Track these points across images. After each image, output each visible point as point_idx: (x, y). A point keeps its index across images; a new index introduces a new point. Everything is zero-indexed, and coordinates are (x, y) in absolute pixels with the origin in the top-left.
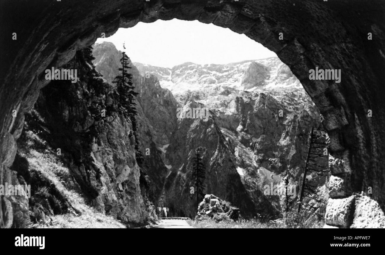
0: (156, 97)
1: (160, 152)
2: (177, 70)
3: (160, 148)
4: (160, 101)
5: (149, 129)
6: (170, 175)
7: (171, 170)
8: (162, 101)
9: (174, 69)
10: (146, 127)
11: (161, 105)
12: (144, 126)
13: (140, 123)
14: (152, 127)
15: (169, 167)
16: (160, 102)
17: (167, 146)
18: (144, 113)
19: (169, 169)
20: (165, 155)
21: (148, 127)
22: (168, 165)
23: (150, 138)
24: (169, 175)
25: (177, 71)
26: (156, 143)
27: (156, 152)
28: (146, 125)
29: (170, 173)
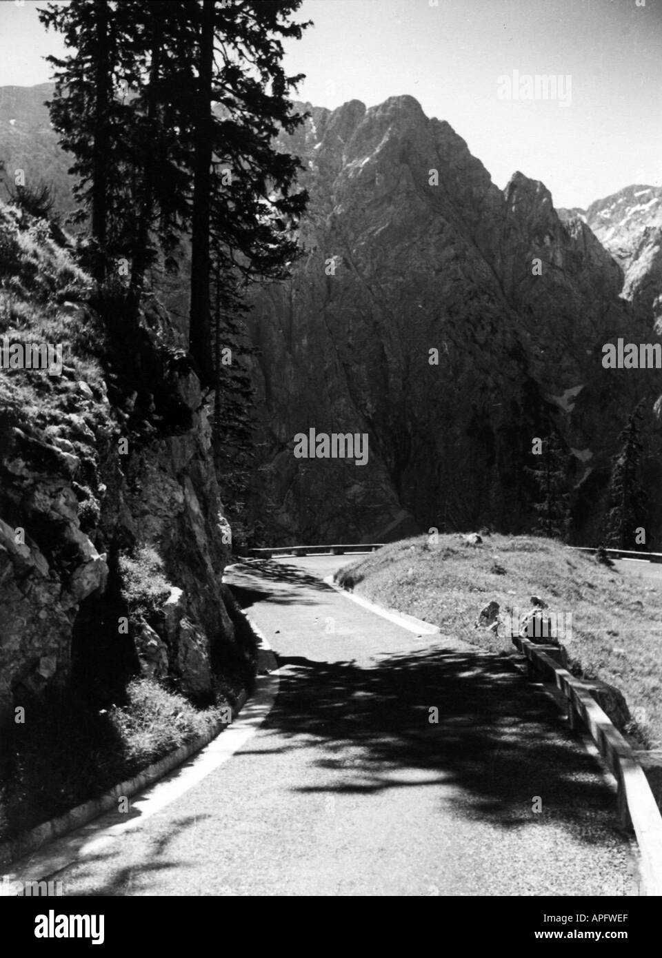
0: (542, 243)
1: (555, 408)
2: (602, 209)
3: (554, 397)
4: (554, 256)
5: (519, 342)
6: (587, 480)
7: (589, 463)
8: (558, 255)
9: (593, 210)
10: (509, 335)
11: (557, 268)
12: (504, 333)
13: (491, 324)
14: (529, 335)
15: (584, 455)
16: (553, 259)
17: (575, 391)
18: (504, 294)
19: (584, 460)
20: (569, 418)
21: (515, 333)
22: (581, 448)
23: (522, 366)
24: (584, 479)
25: (603, 212)
26: (539, 382)
27: (542, 408)
28: (508, 329)
29: (587, 474)
